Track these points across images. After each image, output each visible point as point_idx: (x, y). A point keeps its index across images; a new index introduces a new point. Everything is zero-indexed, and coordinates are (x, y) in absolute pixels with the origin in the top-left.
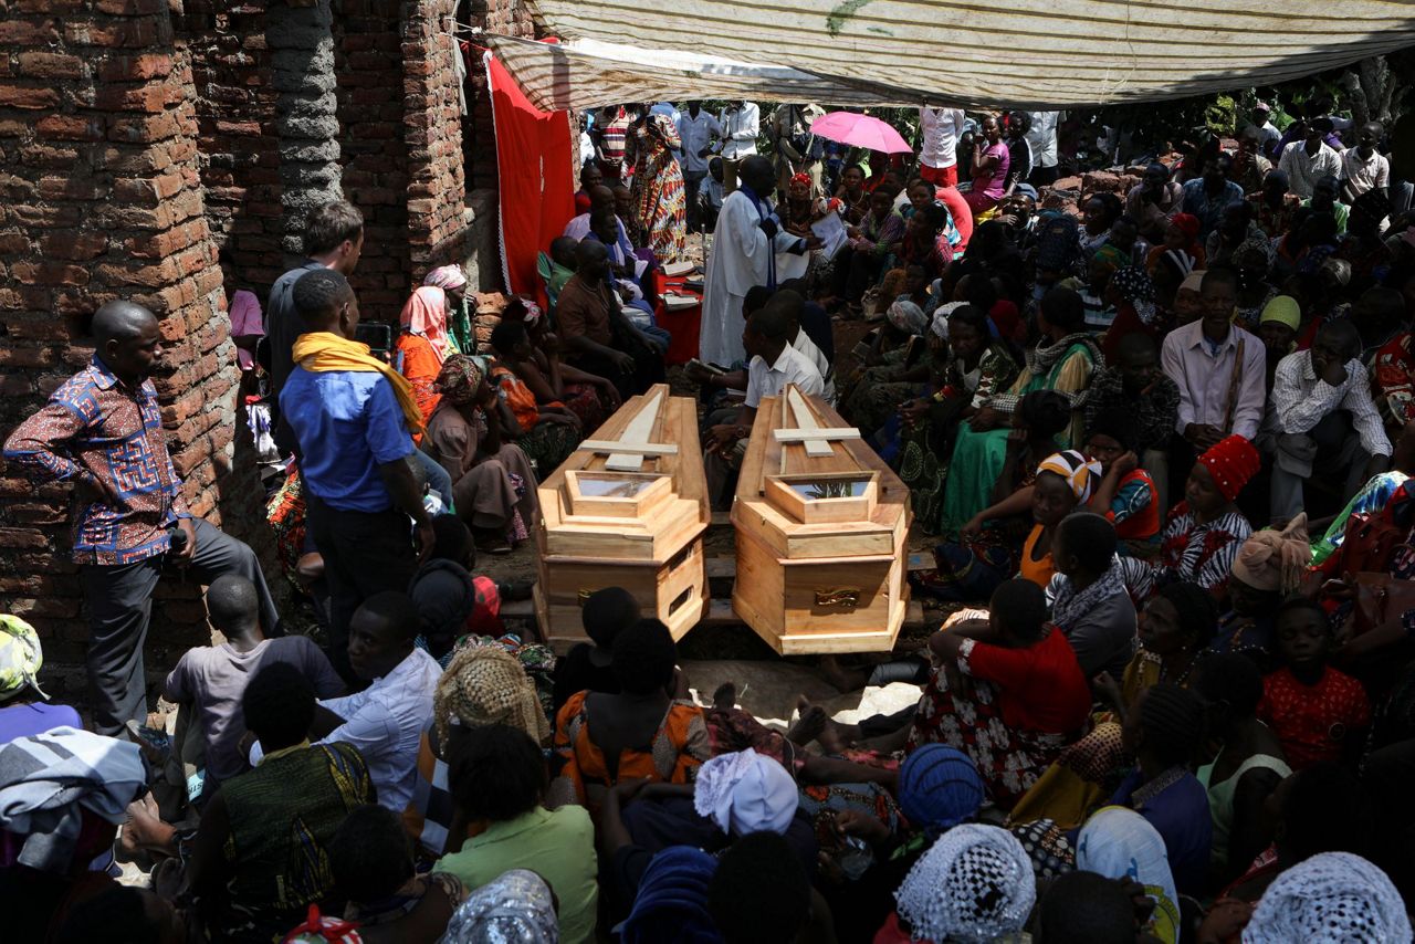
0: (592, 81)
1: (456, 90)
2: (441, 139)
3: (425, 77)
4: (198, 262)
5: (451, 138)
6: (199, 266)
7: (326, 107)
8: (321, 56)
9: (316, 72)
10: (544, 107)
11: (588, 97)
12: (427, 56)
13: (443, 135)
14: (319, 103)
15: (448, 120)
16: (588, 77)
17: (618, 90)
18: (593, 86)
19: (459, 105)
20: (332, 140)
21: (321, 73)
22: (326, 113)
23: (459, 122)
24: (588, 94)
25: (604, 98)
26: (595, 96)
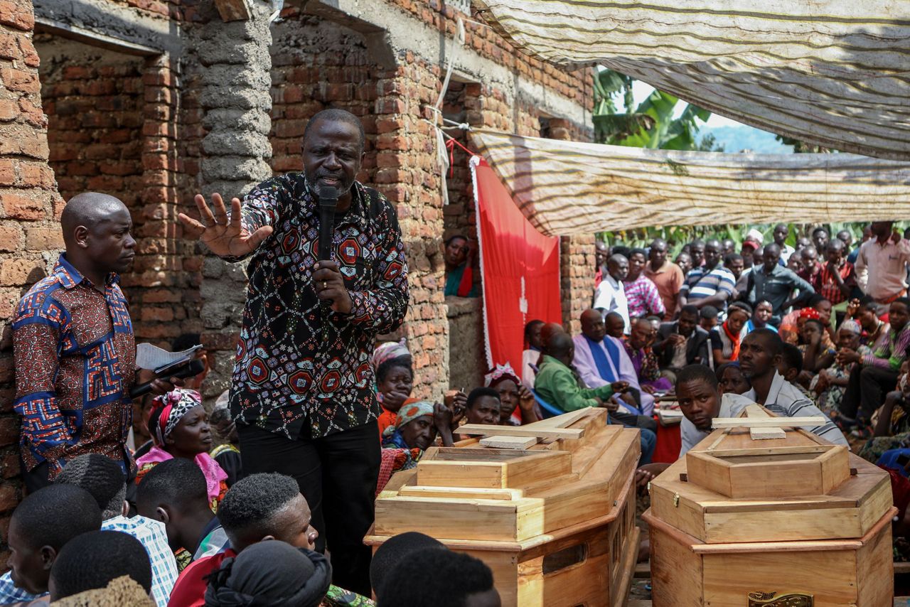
0: (585, 194)
1: (438, 179)
2: (416, 219)
3: (397, 150)
4: (33, 209)
5: (430, 224)
6: (34, 215)
7: (254, 123)
8: (252, 71)
9: (245, 85)
10: (540, 225)
11: (583, 215)
12: (402, 132)
13: (419, 216)
14: (246, 117)
15: (426, 204)
16: (579, 189)
17: (611, 206)
18: (586, 200)
19: (441, 195)
20: (260, 159)
21: (250, 86)
22: (254, 129)
23: (441, 211)
24: (582, 210)
25: (599, 217)
26: (590, 214)
